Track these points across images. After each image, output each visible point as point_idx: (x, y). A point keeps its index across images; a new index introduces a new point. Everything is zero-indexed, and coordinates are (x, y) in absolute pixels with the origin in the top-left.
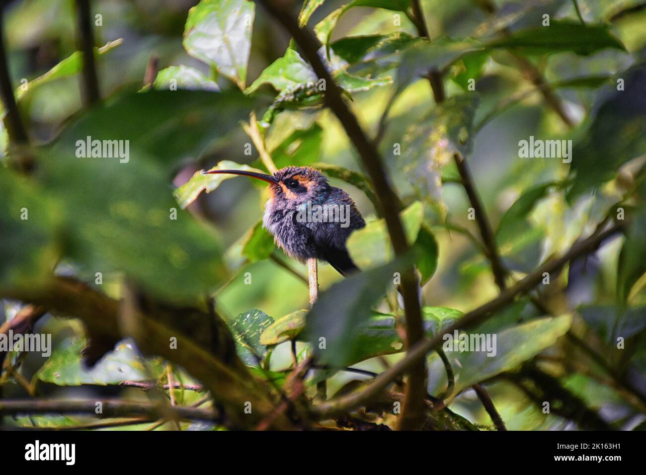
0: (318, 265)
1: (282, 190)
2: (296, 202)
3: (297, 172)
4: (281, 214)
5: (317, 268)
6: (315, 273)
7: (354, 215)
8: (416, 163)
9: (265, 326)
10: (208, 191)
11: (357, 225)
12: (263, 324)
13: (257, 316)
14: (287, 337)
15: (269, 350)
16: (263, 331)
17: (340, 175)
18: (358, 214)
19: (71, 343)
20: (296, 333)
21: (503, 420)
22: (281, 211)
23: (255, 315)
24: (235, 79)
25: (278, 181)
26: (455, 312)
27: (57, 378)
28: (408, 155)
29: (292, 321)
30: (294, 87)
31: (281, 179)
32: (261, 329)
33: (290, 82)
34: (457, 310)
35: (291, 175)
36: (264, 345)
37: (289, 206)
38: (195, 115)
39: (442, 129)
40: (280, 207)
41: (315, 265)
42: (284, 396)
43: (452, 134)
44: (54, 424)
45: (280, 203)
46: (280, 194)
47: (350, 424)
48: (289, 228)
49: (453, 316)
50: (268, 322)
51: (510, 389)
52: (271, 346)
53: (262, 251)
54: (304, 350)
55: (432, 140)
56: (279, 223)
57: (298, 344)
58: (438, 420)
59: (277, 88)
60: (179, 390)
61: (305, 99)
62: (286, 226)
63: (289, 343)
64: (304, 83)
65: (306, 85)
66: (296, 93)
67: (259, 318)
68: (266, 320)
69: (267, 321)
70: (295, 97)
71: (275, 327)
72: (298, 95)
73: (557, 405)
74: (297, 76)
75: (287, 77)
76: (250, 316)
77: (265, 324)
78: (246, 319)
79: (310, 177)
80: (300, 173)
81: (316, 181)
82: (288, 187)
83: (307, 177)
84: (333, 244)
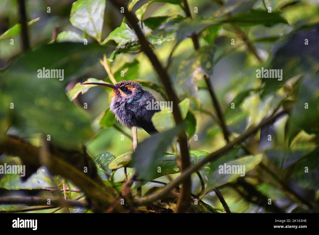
0: (137, 129)
1: (119, 92)
2: (126, 98)
3: (127, 83)
5: (137, 131)
6: (136, 134)
8: (185, 79)
10: (82, 93)
12: (110, 159)
13: (107, 155)
14: (122, 165)
15: (113, 172)
16: (110, 162)
17: (148, 85)
20: (127, 163)
21: (228, 206)
22: (119, 103)
23: (106, 155)
24: (96, 38)
25: (118, 88)
26: (205, 153)
27: (7, 186)
28: (181, 75)
29: (124, 158)
30: (125, 42)
31: (119, 87)
33: (123, 39)
34: (206, 152)
35: (124, 85)
36: (110, 169)
37: (123, 100)
39: (198, 62)
40: (118, 101)
42: (121, 195)
43: (203, 65)
44: (6, 209)
45: (118, 99)
47: (153, 208)
48: (123, 111)
49: (204, 155)
50: (113, 158)
51: (232, 191)
52: (114, 170)
53: (110, 123)
54: (131, 172)
55: (193, 68)
56: (118, 108)
57: (128, 169)
58: (197, 206)
59: (117, 42)
60: (69, 192)
61: (131, 48)
62: (121, 110)
63: (123, 168)
64: (130, 39)
66: (126, 44)
68: (112, 157)
70: (126, 47)
71: (116, 161)
72: (127, 46)
73: (254, 199)
74: (127, 36)
75: (122, 37)
76: (104, 155)
77: (111, 159)
78: (102, 157)
79: (133, 86)
80: (128, 84)
81: (136, 88)
82: (122, 91)
83: (132, 86)
84: (145, 119)
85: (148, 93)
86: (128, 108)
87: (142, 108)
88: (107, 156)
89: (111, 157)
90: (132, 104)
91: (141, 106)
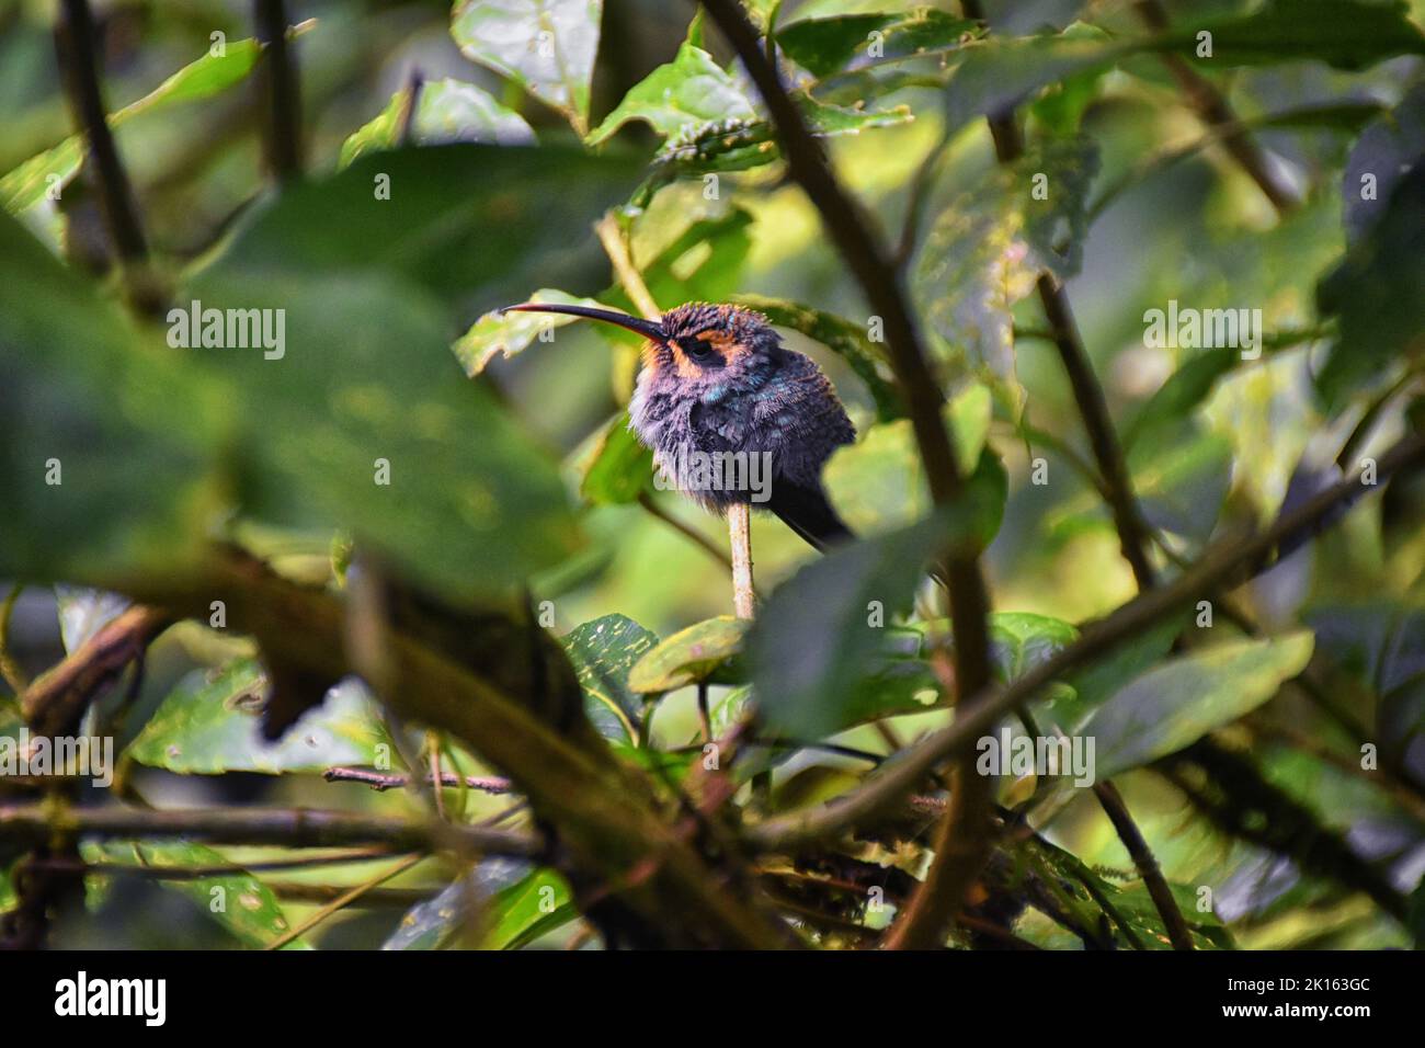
0: (751, 517)
1: (672, 359)
2: (698, 384)
3: (709, 323)
4: (668, 403)
5: (749, 526)
6: (746, 536)
7: (826, 410)
8: (957, 294)
9: (637, 652)
10: (507, 355)
11: (834, 433)
12: (634, 646)
13: (619, 629)
14: (686, 676)
15: (649, 705)
16: (633, 663)
17: (794, 321)
18: (836, 407)
19: (204, 682)
20: (709, 668)
21: (1156, 859)
22: (667, 397)
23: (616, 627)
24: (566, 111)
25: (668, 338)
26: (1052, 623)
27: (175, 756)
28: (938, 276)
29: (698, 642)
30: (697, 129)
31: (672, 336)
32: (629, 658)
33: (688, 117)
34: (1056, 620)
35: (693, 331)
36: (637, 693)
37: (684, 390)
38: (509, 198)
39: (1015, 219)
40: (663, 390)
41: (744, 520)
42: (687, 806)
43: (1036, 231)
44: (169, 857)
45: (666, 381)
46: (668, 365)
47: (822, 865)
48: (684, 437)
49: (1048, 632)
50: (645, 643)
51: (1156, 786)
52: (654, 696)
53: (622, 484)
54: (729, 705)
55: (993, 243)
56: (662, 423)
57: (714, 692)
58: (1014, 857)
59: (660, 130)
60: (458, 791)
61: (721, 156)
62: (676, 432)
63: (694, 690)
64: (719, 120)
65: (723, 123)
66: (700, 141)
67: (623, 634)
68: (640, 638)
69: (642, 640)
70: (699, 151)
71: (661, 655)
72: (706, 147)
73: (1255, 821)
74: (703, 104)
75: (682, 107)
76: (604, 628)
77: (639, 648)
78: (595, 636)
79: (737, 334)
80: (714, 327)
81: (748, 344)
82: (686, 352)
83: (730, 336)
84: (781, 472)
85: (798, 361)
86: (707, 422)
87: (767, 427)
88: (620, 632)
89: (638, 640)
90: (724, 409)
91: (764, 419)
